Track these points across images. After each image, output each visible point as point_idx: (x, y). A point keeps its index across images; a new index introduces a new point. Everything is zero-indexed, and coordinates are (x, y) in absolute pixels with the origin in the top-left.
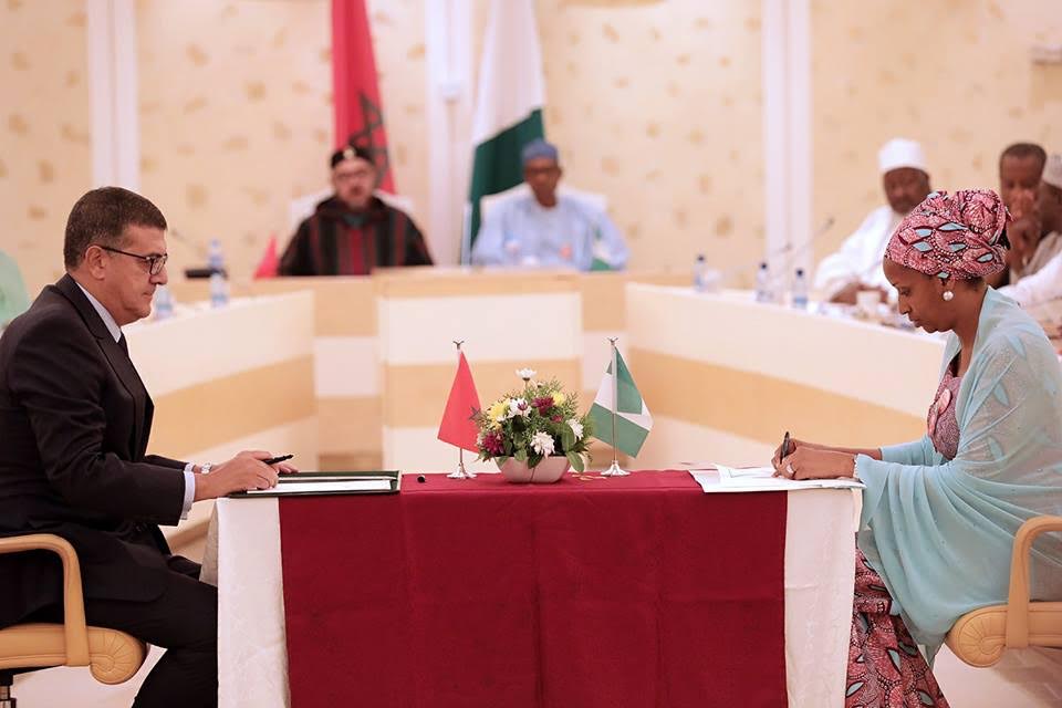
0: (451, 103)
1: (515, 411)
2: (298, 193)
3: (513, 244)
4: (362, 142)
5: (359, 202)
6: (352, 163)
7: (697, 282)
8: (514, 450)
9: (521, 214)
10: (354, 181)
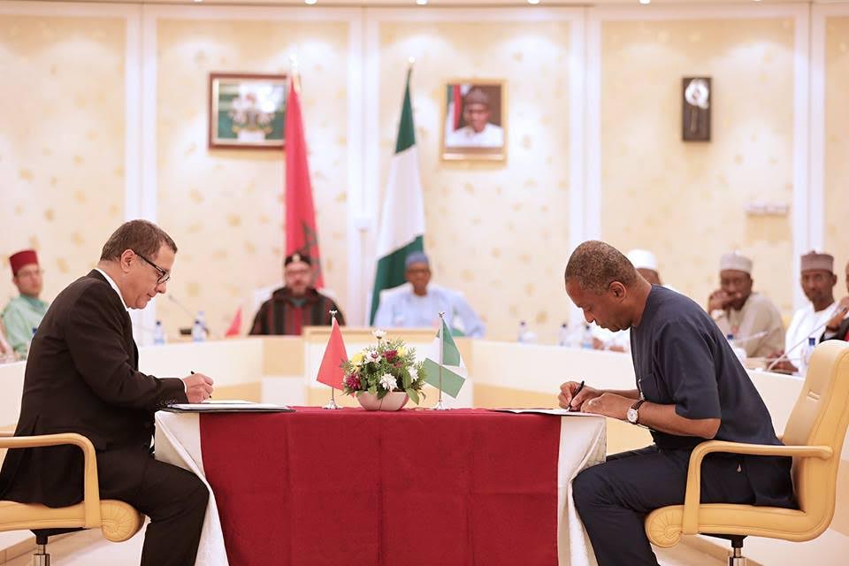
0: (363, 231)
1: (369, 359)
2: (261, 286)
3: (399, 318)
4: (304, 253)
5: (301, 290)
6: (297, 264)
7: (520, 340)
8: (368, 386)
9: (404, 301)
10: (298, 277)
